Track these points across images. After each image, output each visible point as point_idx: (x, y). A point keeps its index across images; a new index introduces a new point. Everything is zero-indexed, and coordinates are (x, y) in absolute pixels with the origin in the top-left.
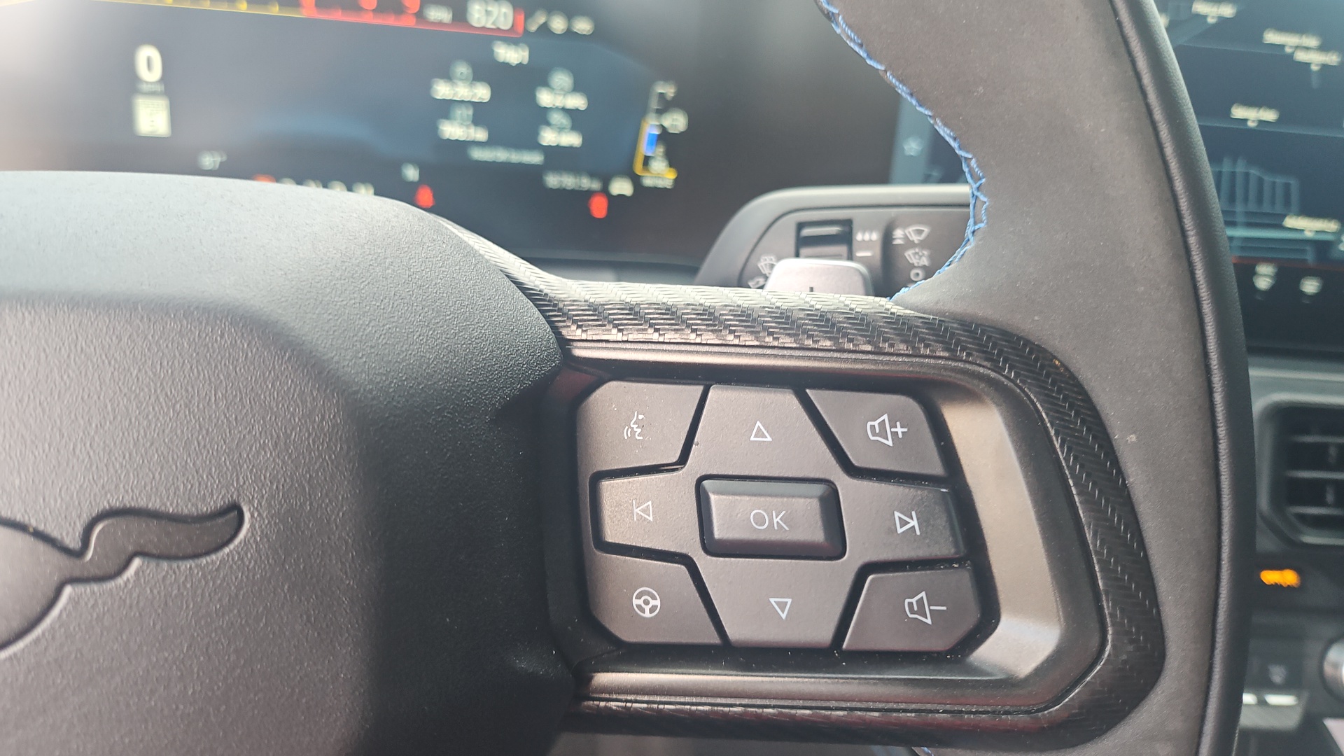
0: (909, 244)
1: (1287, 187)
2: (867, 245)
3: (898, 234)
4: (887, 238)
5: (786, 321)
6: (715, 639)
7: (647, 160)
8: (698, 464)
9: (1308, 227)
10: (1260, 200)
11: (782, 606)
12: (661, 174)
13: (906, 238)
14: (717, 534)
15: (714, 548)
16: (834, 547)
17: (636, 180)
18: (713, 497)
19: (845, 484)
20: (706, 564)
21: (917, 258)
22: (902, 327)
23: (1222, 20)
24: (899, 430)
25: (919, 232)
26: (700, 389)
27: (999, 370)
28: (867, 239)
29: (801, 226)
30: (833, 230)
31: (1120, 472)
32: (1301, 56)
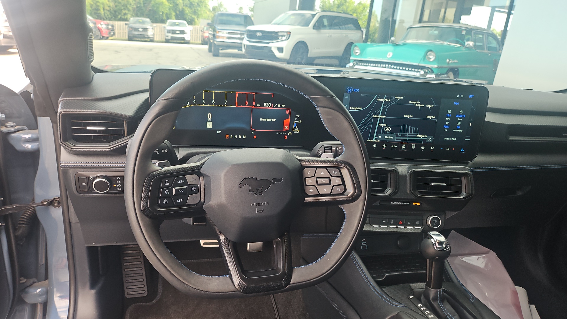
0: (339, 150)
1: (416, 129)
2: (334, 150)
3: (338, 148)
4: (336, 149)
5: (324, 161)
6: (318, 194)
7: (295, 129)
8: (316, 176)
9: (422, 137)
10: (411, 132)
11: (325, 190)
12: (297, 131)
13: (339, 149)
14: (318, 183)
15: (318, 185)
16: (330, 184)
17: (292, 132)
18: (318, 180)
19: (331, 177)
20: (317, 186)
21: (340, 152)
22: (336, 162)
23: (401, 99)
24: (336, 172)
25: (340, 148)
26: (316, 169)
27: (346, 166)
28: (334, 149)
29: (325, 147)
30: (329, 148)
31: (357, 175)
32: (416, 105)
